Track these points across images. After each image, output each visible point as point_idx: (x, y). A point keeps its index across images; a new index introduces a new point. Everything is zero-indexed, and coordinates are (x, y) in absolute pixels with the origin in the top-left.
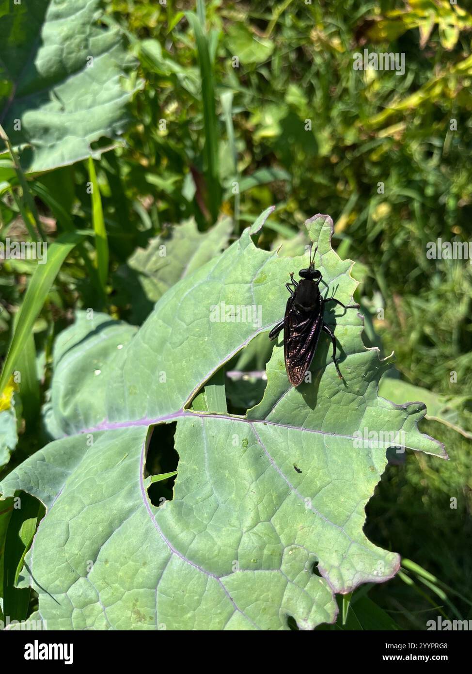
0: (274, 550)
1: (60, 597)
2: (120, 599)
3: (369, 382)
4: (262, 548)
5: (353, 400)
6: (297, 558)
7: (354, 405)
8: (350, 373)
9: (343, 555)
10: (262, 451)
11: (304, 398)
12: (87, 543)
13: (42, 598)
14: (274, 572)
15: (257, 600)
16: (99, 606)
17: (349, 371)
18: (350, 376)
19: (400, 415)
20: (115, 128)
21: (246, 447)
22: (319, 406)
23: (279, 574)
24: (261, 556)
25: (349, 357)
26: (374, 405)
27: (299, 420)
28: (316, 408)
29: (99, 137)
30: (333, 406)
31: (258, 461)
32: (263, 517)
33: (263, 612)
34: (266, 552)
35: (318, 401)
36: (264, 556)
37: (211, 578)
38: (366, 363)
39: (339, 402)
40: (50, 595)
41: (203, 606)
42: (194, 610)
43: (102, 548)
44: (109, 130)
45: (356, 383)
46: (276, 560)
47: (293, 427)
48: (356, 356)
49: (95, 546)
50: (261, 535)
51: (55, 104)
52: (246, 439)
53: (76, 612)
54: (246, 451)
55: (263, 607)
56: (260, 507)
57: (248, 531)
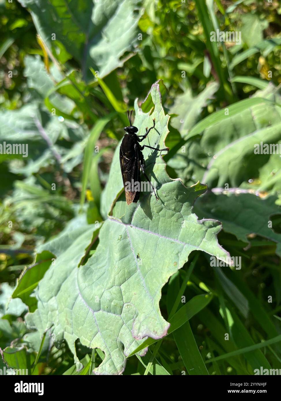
0: (117, 304)
1: (45, 304)
2: (63, 311)
3: (183, 202)
4: (111, 301)
5: (173, 215)
6: (130, 312)
7: (174, 218)
8: (166, 196)
9: (146, 316)
10: (129, 243)
11: (145, 212)
12: (57, 281)
13: (39, 304)
14: (117, 316)
15: (107, 329)
16: (57, 312)
17: (164, 195)
18: (166, 199)
19: (202, 228)
20: (133, 44)
21: (120, 240)
22: (154, 218)
23: (120, 318)
24: (110, 305)
25: (164, 186)
26: (188, 219)
27: (146, 226)
28: (153, 219)
29: (124, 52)
30: (161, 218)
31: (125, 249)
32: (117, 283)
33: (109, 337)
34: (113, 304)
35: (153, 214)
36: (112, 305)
37: (91, 311)
38: (174, 190)
39: (164, 216)
40: (42, 303)
41: (85, 325)
42: (82, 326)
43: (63, 284)
44: (130, 46)
45: (172, 204)
46: (118, 310)
47: (145, 230)
48: (167, 185)
49: (60, 283)
50: (112, 293)
51: (105, 39)
52: (121, 236)
53: (50, 313)
54: (119, 242)
55: (109, 334)
56: (117, 277)
57: (107, 290)
